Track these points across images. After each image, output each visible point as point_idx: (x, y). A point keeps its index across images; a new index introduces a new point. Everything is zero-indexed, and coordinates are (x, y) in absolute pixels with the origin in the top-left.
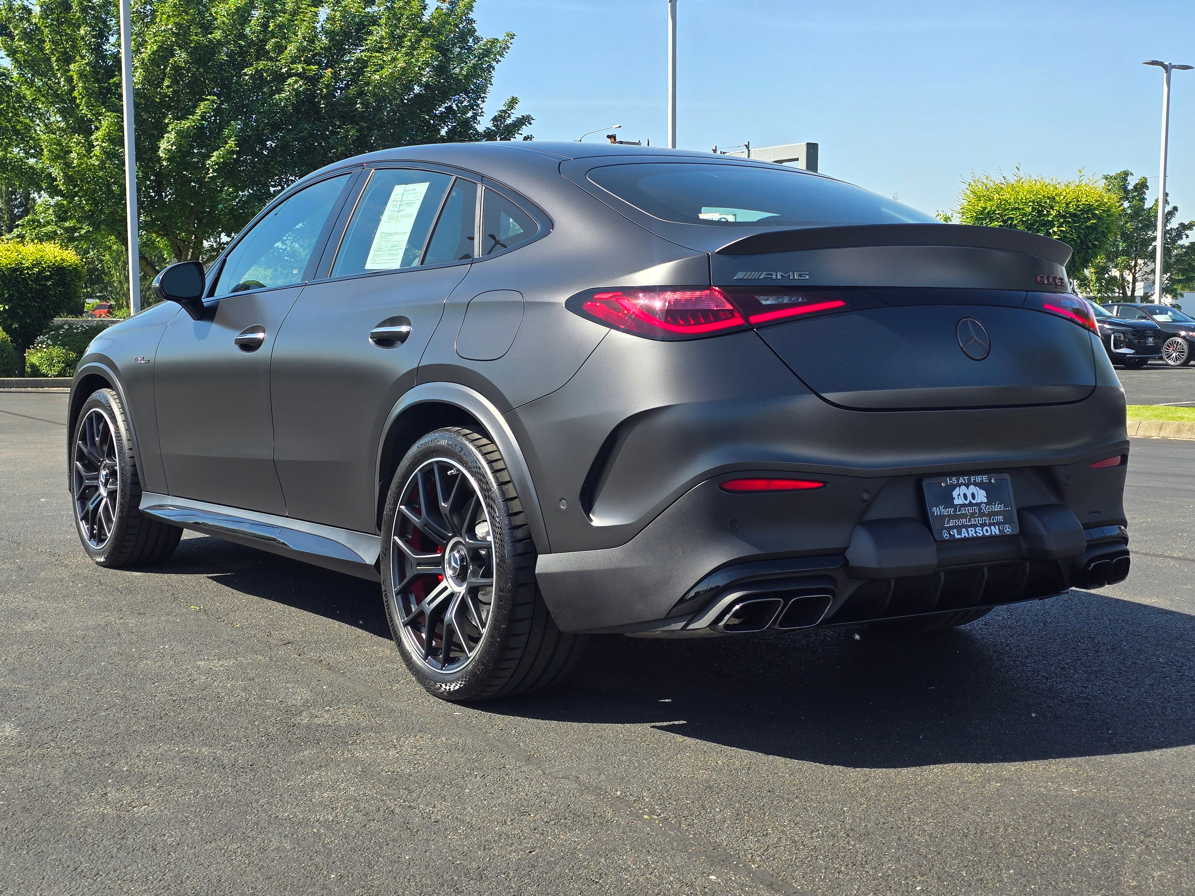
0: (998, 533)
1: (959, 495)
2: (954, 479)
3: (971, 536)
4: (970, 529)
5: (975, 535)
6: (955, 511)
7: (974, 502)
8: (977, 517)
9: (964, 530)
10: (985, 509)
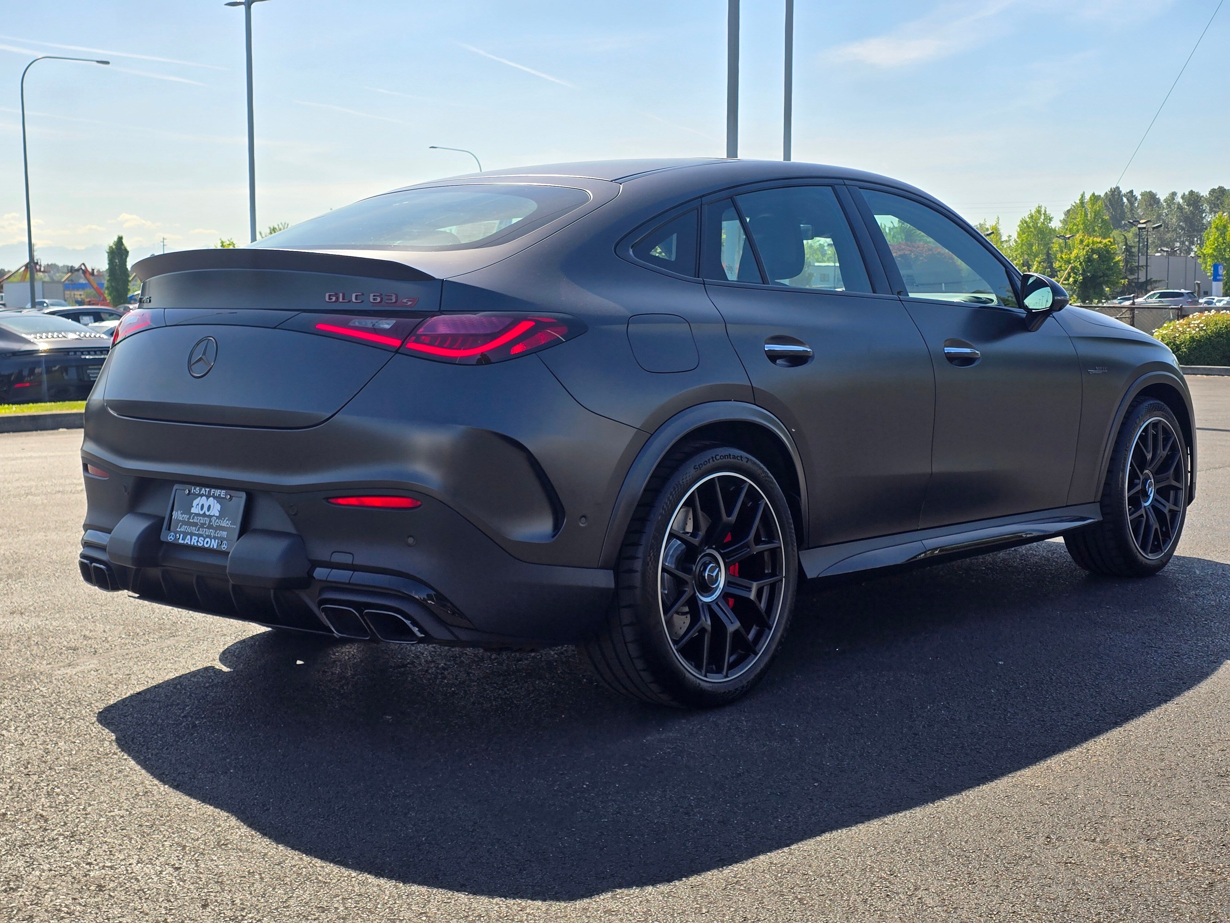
0: (215, 547)
1: (198, 504)
2: (198, 488)
3: (192, 544)
4: (194, 537)
5: (196, 544)
6: (189, 518)
7: (207, 513)
8: (205, 528)
9: (189, 537)
10: (214, 523)
